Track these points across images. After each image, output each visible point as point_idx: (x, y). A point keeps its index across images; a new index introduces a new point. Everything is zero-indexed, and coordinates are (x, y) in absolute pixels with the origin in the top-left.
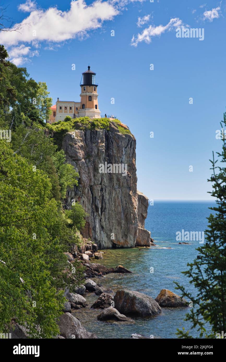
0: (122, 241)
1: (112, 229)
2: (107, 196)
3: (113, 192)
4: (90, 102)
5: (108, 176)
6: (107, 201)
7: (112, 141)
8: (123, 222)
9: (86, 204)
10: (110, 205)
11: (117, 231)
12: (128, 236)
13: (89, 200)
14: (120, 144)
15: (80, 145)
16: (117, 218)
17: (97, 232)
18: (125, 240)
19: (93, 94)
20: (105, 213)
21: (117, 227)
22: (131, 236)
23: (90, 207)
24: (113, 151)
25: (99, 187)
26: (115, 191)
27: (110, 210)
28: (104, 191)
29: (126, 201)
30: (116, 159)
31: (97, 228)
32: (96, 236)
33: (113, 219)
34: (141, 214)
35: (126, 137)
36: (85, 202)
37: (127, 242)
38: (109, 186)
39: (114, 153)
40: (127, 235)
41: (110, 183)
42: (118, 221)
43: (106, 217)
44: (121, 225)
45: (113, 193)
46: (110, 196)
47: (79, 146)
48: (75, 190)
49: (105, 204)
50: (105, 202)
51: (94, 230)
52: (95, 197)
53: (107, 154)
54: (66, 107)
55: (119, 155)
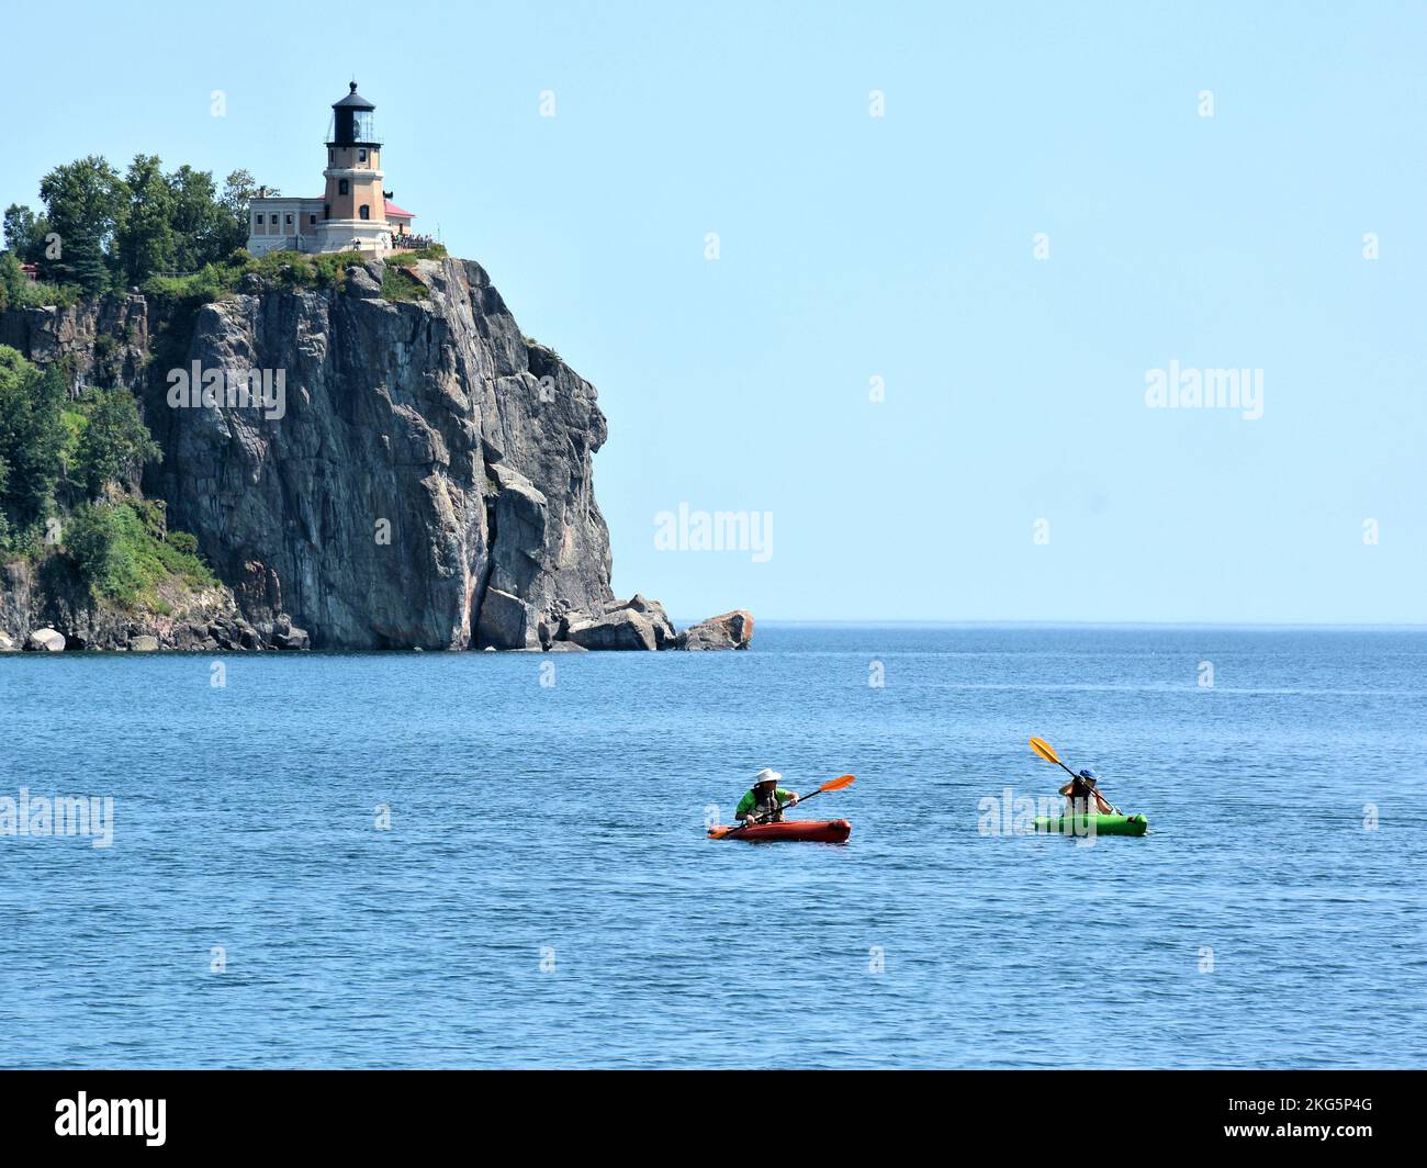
0: (405, 627)
1: (368, 591)
2: (342, 494)
3: (364, 479)
4: (343, 197)
5: (344, 430)
6: (342, 508)
7: (353, 326)
8: (406, 571)
9: (260, 515)
10: (358, 519)
11: (386, 597)
12: (426, 614)
13: (271, 504)
14: (381, 332)
15: (234, 342)
16: (383, 560)
17: (309, 598)
18: (417, 627)
19: (352, 173)
20: (338, 544)
21: (386, 588)
22: (439, 615)
23: (277, 525)
24: (358, 354)
25: (310, 463)
26: (372, 477)
27: (357, 535)
28: (328, 477)
29: (412, 506)
30: (369, 378)
31: (309, 587)
32: (306, 612)
33: (367, 563)
34: (518, 550)
35: (400, 310)
36: (259, 510)
37: (425, 632)
38: (349, 461)
39: (360, 360)
40: (422, 612)
41: (352, 451)
42: (387, 567)
43: (343, 556)
44: (398, 581)
45: (364, 484)
46: (352, 492)
47: (230, 345)
48: (217, 474)
49: (335, 516)
50: (335, 511)
51: (296, 592)
52: (298, 495)
53: (338, 363)
54: (275, 217)
55: (378, 366)
